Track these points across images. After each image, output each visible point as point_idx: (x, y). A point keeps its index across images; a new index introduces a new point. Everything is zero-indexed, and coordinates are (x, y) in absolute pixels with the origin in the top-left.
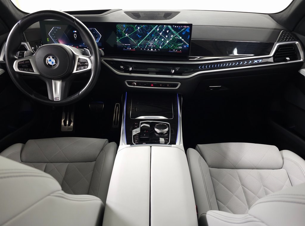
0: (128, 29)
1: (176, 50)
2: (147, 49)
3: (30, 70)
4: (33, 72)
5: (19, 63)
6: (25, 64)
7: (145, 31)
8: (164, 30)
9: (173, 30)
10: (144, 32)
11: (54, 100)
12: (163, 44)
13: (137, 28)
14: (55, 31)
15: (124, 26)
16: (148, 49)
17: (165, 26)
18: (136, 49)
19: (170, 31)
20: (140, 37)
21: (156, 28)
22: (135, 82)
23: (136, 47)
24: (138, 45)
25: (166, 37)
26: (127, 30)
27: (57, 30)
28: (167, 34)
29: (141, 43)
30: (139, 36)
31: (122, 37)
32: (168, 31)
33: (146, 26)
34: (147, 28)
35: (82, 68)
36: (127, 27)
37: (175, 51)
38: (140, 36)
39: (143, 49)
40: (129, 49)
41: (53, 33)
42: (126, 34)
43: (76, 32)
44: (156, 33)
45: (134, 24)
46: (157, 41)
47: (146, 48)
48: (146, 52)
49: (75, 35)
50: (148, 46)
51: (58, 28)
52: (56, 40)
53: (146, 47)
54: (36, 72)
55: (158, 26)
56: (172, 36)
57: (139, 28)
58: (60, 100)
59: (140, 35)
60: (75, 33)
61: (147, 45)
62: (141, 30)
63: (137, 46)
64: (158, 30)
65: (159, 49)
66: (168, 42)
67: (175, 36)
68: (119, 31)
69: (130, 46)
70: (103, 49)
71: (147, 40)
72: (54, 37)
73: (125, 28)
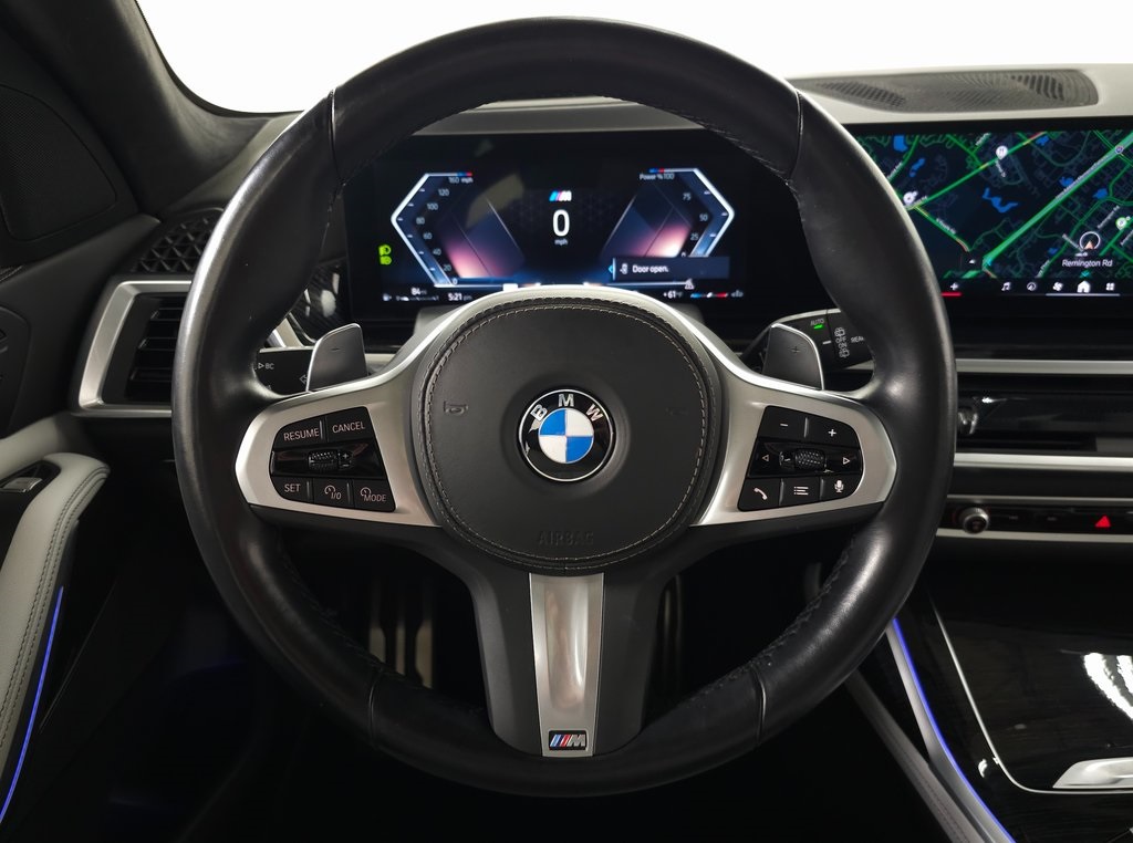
0: (921, 162)
2: (1046, 284)
3: (366, 494)
4: (389, 506)
5: (288, 436)
6: (333, 443)
7: (1048, 168)
10: (1041, 174)
11: (546, 753)
13: (988, 152)
14: (434, 197)
15: (899, 142)
16: (1058, 286)
18: (965, 284)
20: (1003, 210)
22: (983, 507)
23: (970, 275)
24: (988, 259)
26: (916, 167)
27: (444, 192)
29: (1010, 249)
30: (996, 201)
33: (1055, 135)
34: (1062, 151)
36: (920, 152)
38: (1003, 204)
39: (1019, 285)
41: (423, 212)
42: (909, 197)
43: (566, 196)
44: (1130, 175)
45: (971, 129)
46: (1127, 230)
47: (1039, 282)
48: (1042, 301)
49: (561, 217)
50: (1057, 266)
51: (453, 177)
52: (437, 252)
53: (1040, 274)
54: (409, 509)
57: (1002, 152)
58: (589, 752)
59: (1006, 193)
60: (563, 205)
61: (1050, 257)
62: (1016, 163)
63: (978, 266)
70: (738, 294)
71: (1059, 224)
72: (427, 236)
73: (907, 158)
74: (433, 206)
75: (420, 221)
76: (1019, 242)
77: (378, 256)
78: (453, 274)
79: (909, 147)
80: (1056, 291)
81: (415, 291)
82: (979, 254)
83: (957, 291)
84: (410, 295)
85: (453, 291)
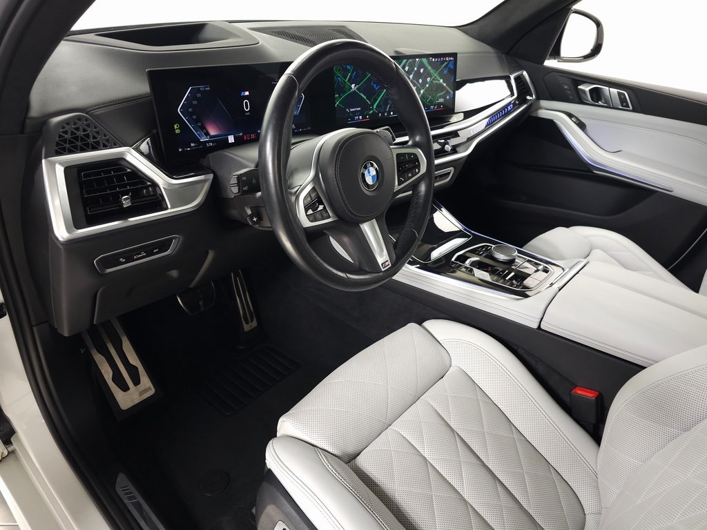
0: (355, 72)
1: (435, 105)
2: (389, 113)
8: (416, 69)
9: (430, 68)
14: (195, 98)
15: (349, 66)
16: (392, 113)
17: (417, 60)
18: (370, 115)
19: (426, 69)
20: (376, 89)
21: (404, 67)
23: (371, 112)
24: (375, 106)
25: (419, 83)
26: (354, 75)
27: (199, 95)
28: (420, 75)
29: (380, 101)
30: (375, 85)
31: (345, 92)
32: (422, 71)
37: (434, 108)
38: (376, 87)
39: (383, 114)
40: (358, 119)
41: (191, 106)
42: (353, 85)
43: (247, 93)
47: (387, 112)
48: (388, 119)
49: (246, 102)
50: (391, 106)
51: (202, 88)
52: (199, 124)
53: (387, 110)
55: (407, 62)
56: (428, 79)
59: (377, 83)
60: (246, 97)
61: (389, 103)
63: (372, 109)
64: (407, 68)
66: (422, 92)
67: (434, 79)
68: (339, 79)
69: (361, 113)
70: (309, 128)
72: (194, 117)
73: (351, 72)
74: (195, 102)
75: (190, 110)
76: (381, 99)
77: (174, 130)
78: (207, 134)
79: (352, 68)
80: (392, 115)
81: (192, 145)
82: (372, 105)
83: (368, 118)
84: (190, 147)
85: (208, 142)
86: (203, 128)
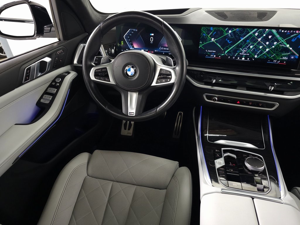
0: (215, 32)
1: (278, 60)
2: (236, 57)
3: (106, 79)
4: (109, 81)
5: (96, 71)
6: (102, 72)
7: (238, 35)
8: (264, 35)
9: (278, 36)
10: (237, 36)
11: (129, 115)
12: (261, 52)
13: (227, 31)
14: (131, 33)
15: (211, 28)
16: (239, 58)
17: (267, 30)
18: (222, 56)
19: (273, 36)
20: (229, 43)
21: (254, 33)
22: (216, 97)
23: (223, 54)
24: (226, 52)
25: (266, 44)
26: (214, 33)
27: (133, 32)
28: (268, 40)
29: (230, 50)
30: (228, 41)
31: (206, 41)
32: (270, 37)
33: (240, 29)
34: (241, 32)
35: (164, 81)
36: (215, 31)
37: (276, 62)
38: (230, 42)
39: (231, 57)
40: (213, 56)
41: (129, 36)
42: (213, 39)
43: (153, 34)
44: (254, 38)
45: (224, 27)
46: (252, 48)
47: (235, 57)
48: (235, 61)
49: (152, 38)
50: (239, 54)
51: (134, 30)
52: (131, 43)
53: (235, 56)
54: (112, 82)
55: (257, 30)
56: (275, 43)
57: (230, 32)
58: (134, 115)
59: (230, 40)
60: (152, 36)
61: (238, 52)
62: (232, 34)
64: (256, 34)
65: (254, 58)
66: (267, 50)
67: (280, 44)
68: (204, 34)
69: (215, 54)
71: (239, 46)
72: (129, 40)
73: (213, 31)
74: (131, 35)
75: (128, 37)
76: (232, 49)
77: (121, 43)
78: (133, 47)
79: (213, 29)
80: (238, 59)
81: (127, 49)
82: (225, 51)
83: (220, 57)
86: (132, 44)
